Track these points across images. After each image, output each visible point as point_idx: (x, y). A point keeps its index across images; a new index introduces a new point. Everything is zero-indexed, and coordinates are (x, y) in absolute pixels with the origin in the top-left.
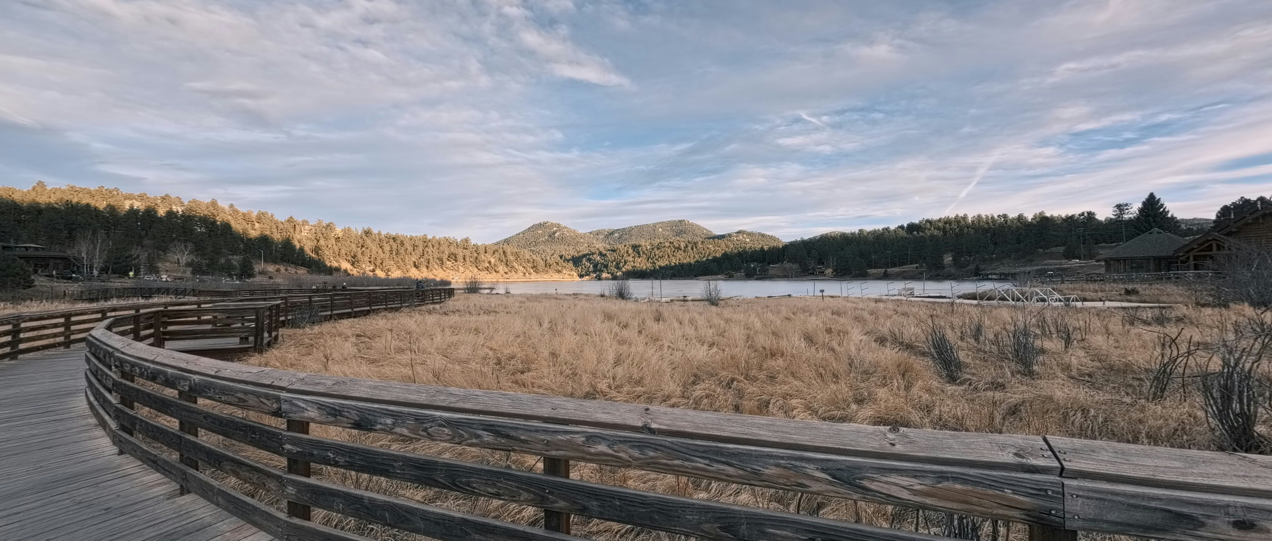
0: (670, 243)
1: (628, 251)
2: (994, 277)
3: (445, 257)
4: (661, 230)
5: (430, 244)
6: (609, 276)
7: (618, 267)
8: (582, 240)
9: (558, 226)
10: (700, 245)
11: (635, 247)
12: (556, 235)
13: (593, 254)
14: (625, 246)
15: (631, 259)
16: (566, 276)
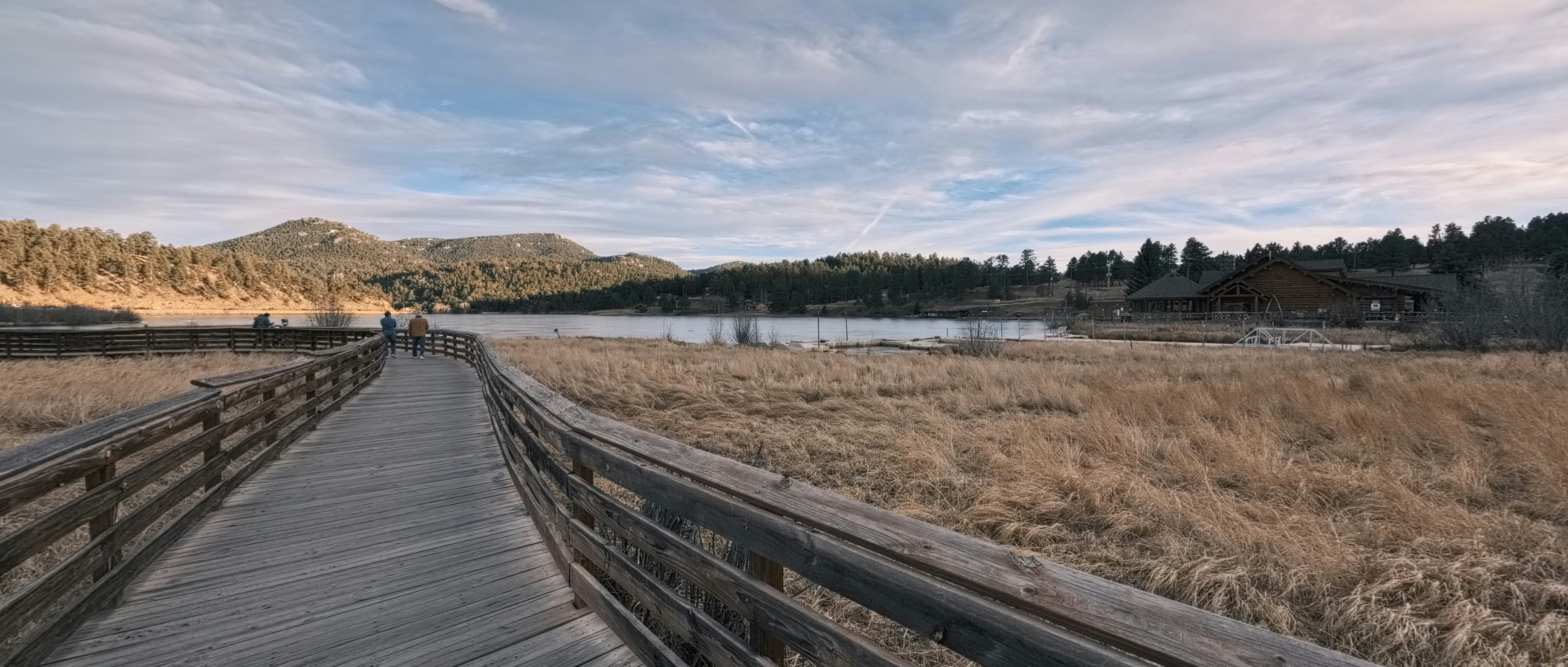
0: (539, 263)
1: (473, 273)
2: (933, 315)
3: (91, 266)
4: (519, 245)
5: (45, 239)
6: (448, 307)
7: (459, 294)
8: (387, 252)
9: (340, 227)
10: (583, 269)
11: (484, 267)
12: (336, 241)
13: (413, 274)
14: (468, 264)
15: (481, 284)
16: (371, 306)
